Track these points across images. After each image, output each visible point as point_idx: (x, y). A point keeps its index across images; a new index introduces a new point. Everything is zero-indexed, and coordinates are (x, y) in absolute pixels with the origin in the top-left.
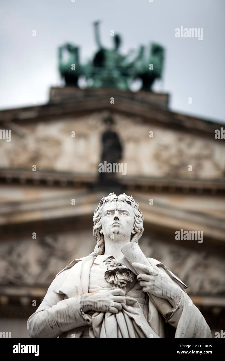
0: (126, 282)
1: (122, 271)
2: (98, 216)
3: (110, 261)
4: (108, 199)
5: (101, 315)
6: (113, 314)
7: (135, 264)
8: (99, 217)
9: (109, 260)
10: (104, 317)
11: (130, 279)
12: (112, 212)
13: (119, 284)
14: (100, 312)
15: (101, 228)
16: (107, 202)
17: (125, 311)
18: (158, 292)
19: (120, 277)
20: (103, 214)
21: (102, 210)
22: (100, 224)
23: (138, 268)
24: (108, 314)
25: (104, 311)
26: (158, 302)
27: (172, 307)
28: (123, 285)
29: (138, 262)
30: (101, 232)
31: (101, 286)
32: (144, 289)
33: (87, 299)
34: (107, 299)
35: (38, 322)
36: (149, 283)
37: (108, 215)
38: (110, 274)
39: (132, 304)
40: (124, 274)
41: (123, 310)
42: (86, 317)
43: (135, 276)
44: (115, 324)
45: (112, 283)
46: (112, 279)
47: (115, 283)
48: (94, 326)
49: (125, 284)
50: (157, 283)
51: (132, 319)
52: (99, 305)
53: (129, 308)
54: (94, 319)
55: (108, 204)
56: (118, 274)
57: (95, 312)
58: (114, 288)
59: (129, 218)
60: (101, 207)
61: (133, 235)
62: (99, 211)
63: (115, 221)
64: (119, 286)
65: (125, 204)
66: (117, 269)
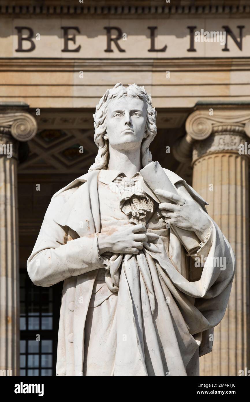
0: (145, 213)
1: (140, 198)
2: (101, 117)
3: (121, 180)
4: (115, 94)
5: (120, 257)
6: (134, 255)
7: (158, 191)
8: (103, 118)
9: (119, 178)
10: (123, 260)
11: (149, 207)
12: (121, 113)
13: (138, 215)
14: (119, 255)
15: (106, 132)
16: (115, 97)
17: (146, 251)
18: (185, 224)
20: (109, 115)
21: (106, 107)
22: (104, 128)
23: (162, 196)
24: (127, 257)
25: (122, 254)
26: (183, 236)
27: (200, 242)
28: (142, 217)
29: (162, 188)
30: (105, 138)
31: (114, 218)
32: (168, 221)
34: (127, 238)
35: (44, 265)
37: (116, 117)
38: (126, 202)
39: (153, 240)
40: (143, 202)
41: (144, 249)
42: (104, 261)
43: (156, 205)
44: (135, 269)
45: (130, 215)
46: (128, 209)
47: (134, 214)
48: (112, 272)
49: (144, 215)
50: (183, 214)
51: (155, 261)
52: (120, 246)
53: (152, 246)
54: (112, 263)
55: (116, 100)
56: (135, 201)
57: (113, 254)
58: (132, 220)
59: (141, 120)
60: (105, 104)
61: (144, 140)
62: (102, 109)
63: (127, 127)
64: (138, 219)
65: (137, 100)
66: (134, 196)
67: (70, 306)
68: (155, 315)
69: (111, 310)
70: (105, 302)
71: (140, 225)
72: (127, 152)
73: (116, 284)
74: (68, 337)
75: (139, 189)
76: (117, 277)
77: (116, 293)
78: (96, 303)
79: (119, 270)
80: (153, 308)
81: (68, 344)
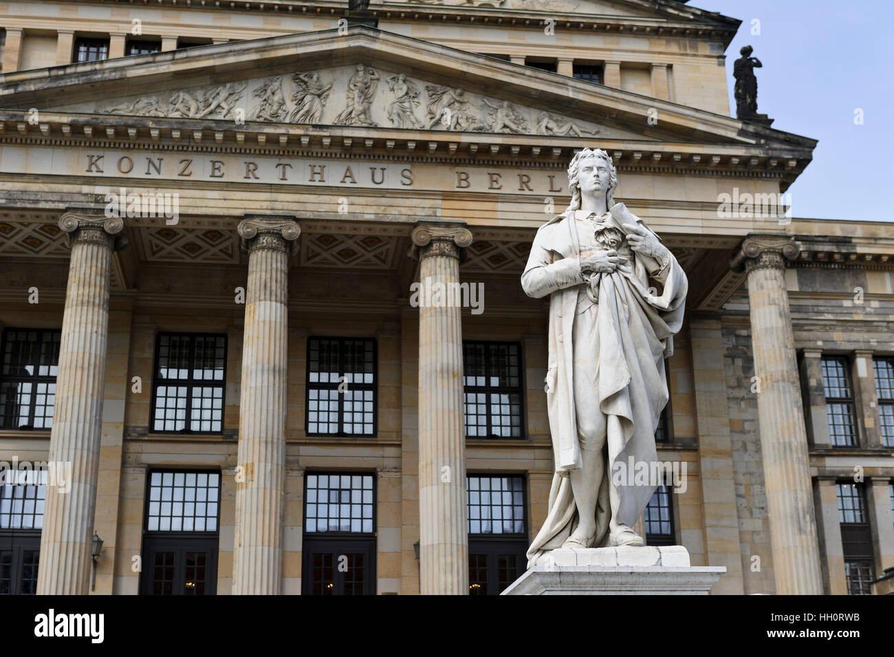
1: (610, 230)
3: (593, 218)
5: (598, 275)
6: (610, 274)
7: (625, 225)
9: (591, 216)
10: (601, 277)
11: (618, 237)
12: (590, 169)
13: (610, 243)
14: (597, 273)
15: (578, 183)
17: (619, 270)
18: (648, 251)
19: (610, 237)
20: (581, 170)
22: (577, 179)
23: (628, 229)
24: (604, 275)
25: (600, 272)
26: (646, 260)
27: (660, 265)
28: (614, 245)
29: (628, 223)
30: (578, 187)
31: (591, 245)
32: (632, 248)
33: (586, 261)
34: (603, 260)
35: (536, 280)
36: (639, 243)
38: (599, 233)
39: (623, 262)
40: (613, 233)
41: (617, 269)
42: (586, 278)
43: (623, 236)
44: (612, 284)
45: (604, 243)
46: (602, 239)
47: (607, 242)
48: (592, 286)
49: (615, 243)
50: (647, 243)
51: (626, 278)
52: (598, 266)
53: (622, 267)
54: (593, 279)
55: (585, 159)
56: (606, 233)
57: (592, 272)
58: (605, 247)
59: (606, 174)
60: (576, 163)
61: (608, 190)
62: (575, 166)
63: (595, 178)
64: (610, 246)
65: (602, 160)
66: (606, 229)
67: (559, 313)
68: (629, 321)
69: (593, 316)
70: (588, 311)
71: (612, 251)
72: (597, 198)
73: (597, 296)
74: (558, 338)
75: (609, 223)
76: (596, 289)
77: (597, 303)
78: (580, 311)
79: (598, 285)
80: (627, 316)
81: (559, 344)
